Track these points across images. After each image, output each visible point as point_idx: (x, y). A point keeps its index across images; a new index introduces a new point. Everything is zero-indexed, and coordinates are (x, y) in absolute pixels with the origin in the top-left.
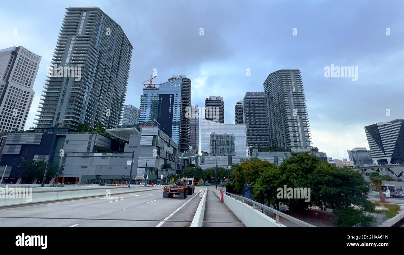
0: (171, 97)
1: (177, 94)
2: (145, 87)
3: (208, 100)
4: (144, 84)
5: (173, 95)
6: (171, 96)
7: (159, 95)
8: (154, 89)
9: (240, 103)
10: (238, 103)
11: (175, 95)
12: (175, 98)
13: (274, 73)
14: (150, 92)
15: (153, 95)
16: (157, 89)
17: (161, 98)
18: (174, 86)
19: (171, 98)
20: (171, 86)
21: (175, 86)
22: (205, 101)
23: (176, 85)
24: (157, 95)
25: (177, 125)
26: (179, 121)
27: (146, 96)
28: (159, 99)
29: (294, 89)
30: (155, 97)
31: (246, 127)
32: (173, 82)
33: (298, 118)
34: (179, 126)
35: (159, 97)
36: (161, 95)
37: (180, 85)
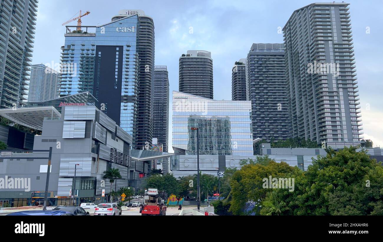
0: (118, 51)
1: (128, 46)
2: (68, 32)
3: (186, 57)
4: (67, 27)
5: (121, 47)
6: (118, 49)
7: (95, 48)
8: (86, 35)
9: (241, 64)
10: (237, 63)
11: (125, 48)
12: (125, 52)
14: (78, 41)
15: (83, 48)
16: (92, 35)
17: (100, 53)
18: (122, 31)
19: (117, 53)
20: (117, 30)
21: (125, 31)
22: (180, 59)
23: (127, 29)
24: (91, 48)
25: (129, 102)
26: (133, 94)
27: (72, 47)
28: (95, 53)
29: (335, 38)
30: (88, 50)
31: (251, 104)
32: (121, 24)
33: (341, 90)
34: (133, 104)
35: (95, 51)
36: (99, 48)
37: (133, 29)
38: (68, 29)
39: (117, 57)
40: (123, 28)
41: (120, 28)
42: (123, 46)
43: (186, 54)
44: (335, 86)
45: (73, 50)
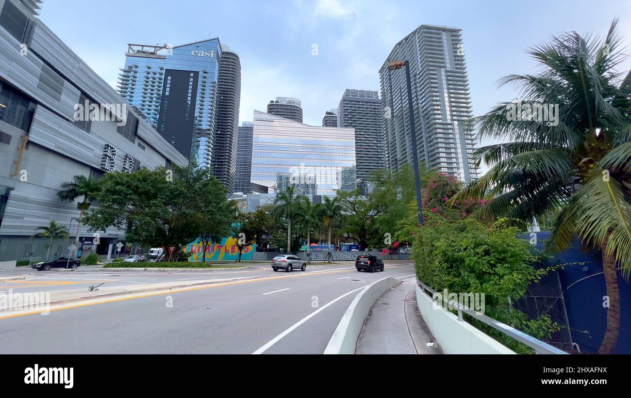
0: (192, 77)
1: (205, 72)
2: (131, 51)
3: (274, 103)
4: (130, 45)
5: (196, 73)
6: (192, 75)
7: (164, 72)
8: (154, 56)
9: (332, 114)
10: (328, 113)
11: (201, 74)
12: (200, 79)
13: (406, 39)
14: (142, 63)
15: (149, 70)
16: (160, 58)
17: (169, 78)
18: (199, 55)
19: (191, 79)
20: (193, 53)
21: (203, 55)
22: (269, 106)
23: (205, 54)
24: (158, 70)
25: (203, 137)
26: (208, 127)
27: (134, 69)
28: (163, 78)
29: (448, 65)
30: (155, 74)
31: (354, 133)
32: (198, 47)
33: (456, 123)
34: (207, 139)
35: (164, 75)
36: (169, 72)
37: (212, 54)
38: (131, 48)
39: (191, 83)
40: (200, 52)
41: (197, 52)
42: (199, 72)
43: (275, 100)
44: (449, 117)
45: (136, 72)
